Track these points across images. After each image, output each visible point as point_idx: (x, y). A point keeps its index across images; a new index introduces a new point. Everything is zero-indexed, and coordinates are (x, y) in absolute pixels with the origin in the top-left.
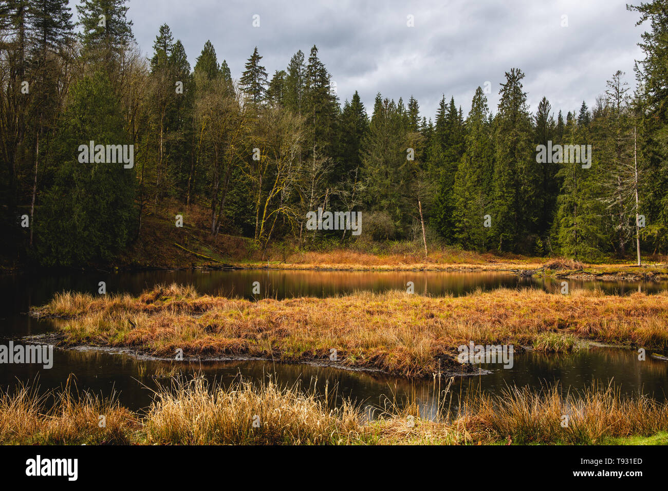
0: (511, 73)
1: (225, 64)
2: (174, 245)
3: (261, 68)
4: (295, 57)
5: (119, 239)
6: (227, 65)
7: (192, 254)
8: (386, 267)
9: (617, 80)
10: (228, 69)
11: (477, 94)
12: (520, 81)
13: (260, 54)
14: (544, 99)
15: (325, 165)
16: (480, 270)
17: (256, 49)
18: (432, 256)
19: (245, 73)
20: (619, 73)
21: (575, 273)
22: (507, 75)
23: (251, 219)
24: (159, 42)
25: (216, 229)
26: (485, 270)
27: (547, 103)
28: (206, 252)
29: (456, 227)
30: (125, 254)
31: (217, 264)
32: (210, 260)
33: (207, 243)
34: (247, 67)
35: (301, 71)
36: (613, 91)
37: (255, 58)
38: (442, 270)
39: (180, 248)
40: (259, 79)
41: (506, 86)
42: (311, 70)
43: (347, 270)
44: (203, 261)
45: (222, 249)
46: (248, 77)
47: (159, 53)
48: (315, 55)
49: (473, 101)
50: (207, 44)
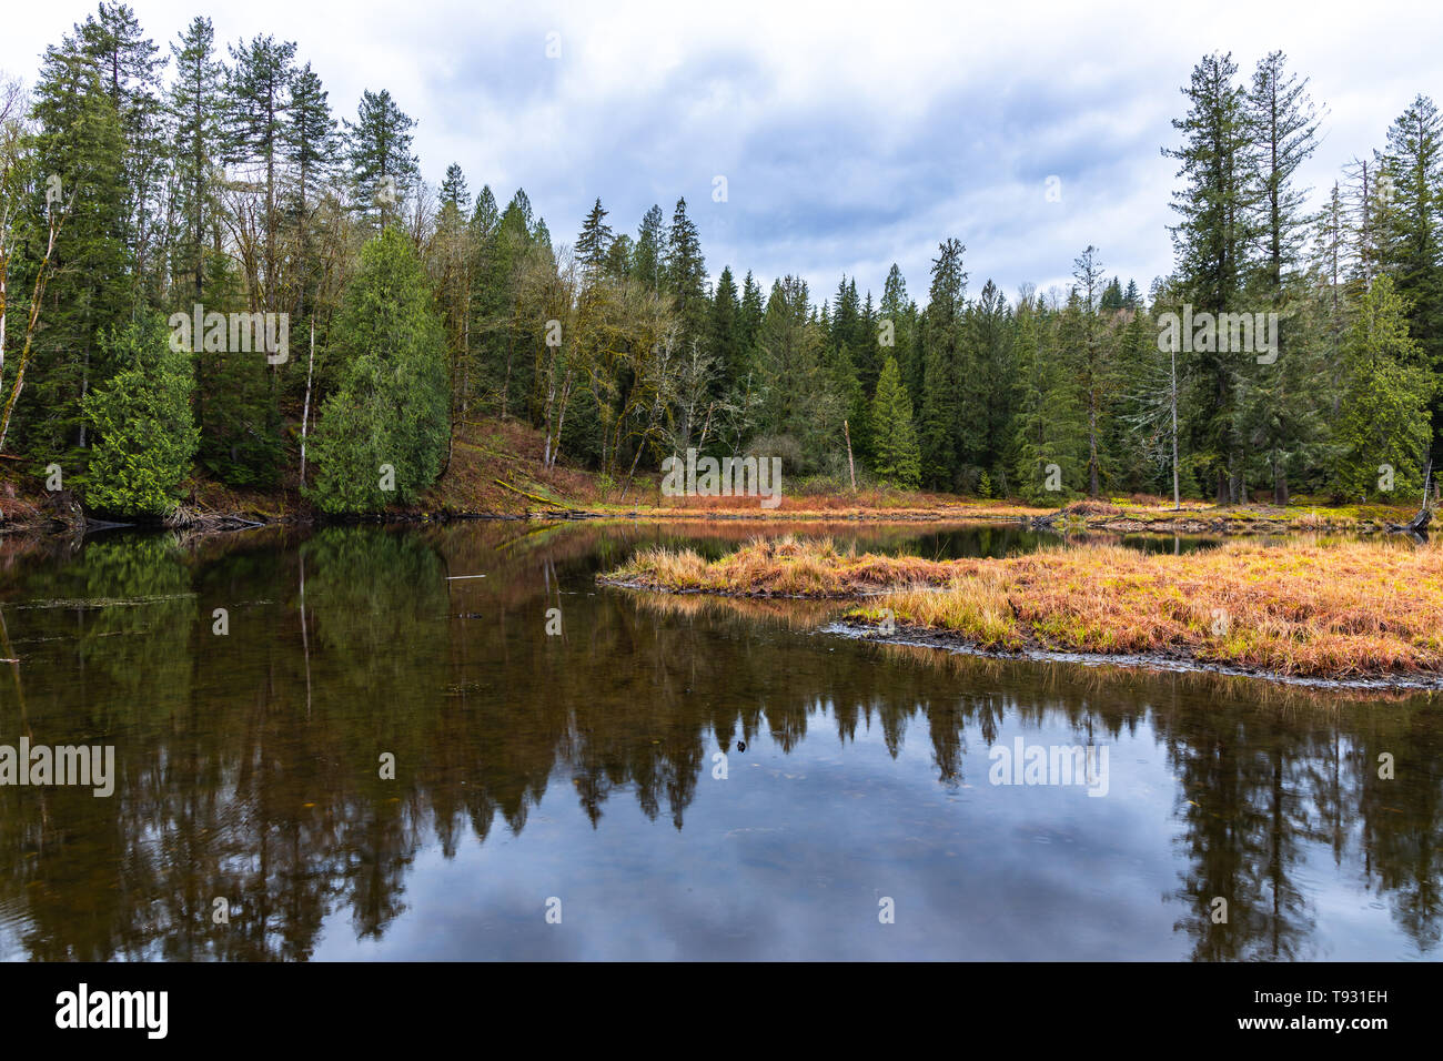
0: (947, 245)
1: (541, 223)
2: (495, 483)
3: (605, 228)
4: (649, 214)
5: (426, 472)
6: (544, 225)
7: (523, 496)
8: (809, 512)
9: (1088, 257)
10: (547, 231)
11: (892, 273)
12: (959, 256)
13: (604, 207)
14: (990, 282)
15: (711, 368)
16: (935, 517)
17: (598, 201)
18: (863, 497)
19: (582, 236)
20: (1090, 249)
21: (1114, 521)
22: (942, 247)
23: (595, 445)
24: (446, 189)
25: (550, 459)
26: (943, 517)
27: (994, 288)
28: (540, 492)
29: (879, 458)
30: (431, 495)
31: (560, 509)
32: (549, 503)
33: (540, 480)
34: (585, 226)
35: (658, 236)
36: (1083, 273)
37: (598, 213)
38: (886, 517)
39: (503, 486)
40: (604, 245)
41: (941, 262)
42: (677, 232)
43: (757, 518)
44: (538, 505)
45: (562, 487)
46: (587, 241)
47: (447, 206)
48: (682, 211)
49: (887, 284)
50: (519, 193)
